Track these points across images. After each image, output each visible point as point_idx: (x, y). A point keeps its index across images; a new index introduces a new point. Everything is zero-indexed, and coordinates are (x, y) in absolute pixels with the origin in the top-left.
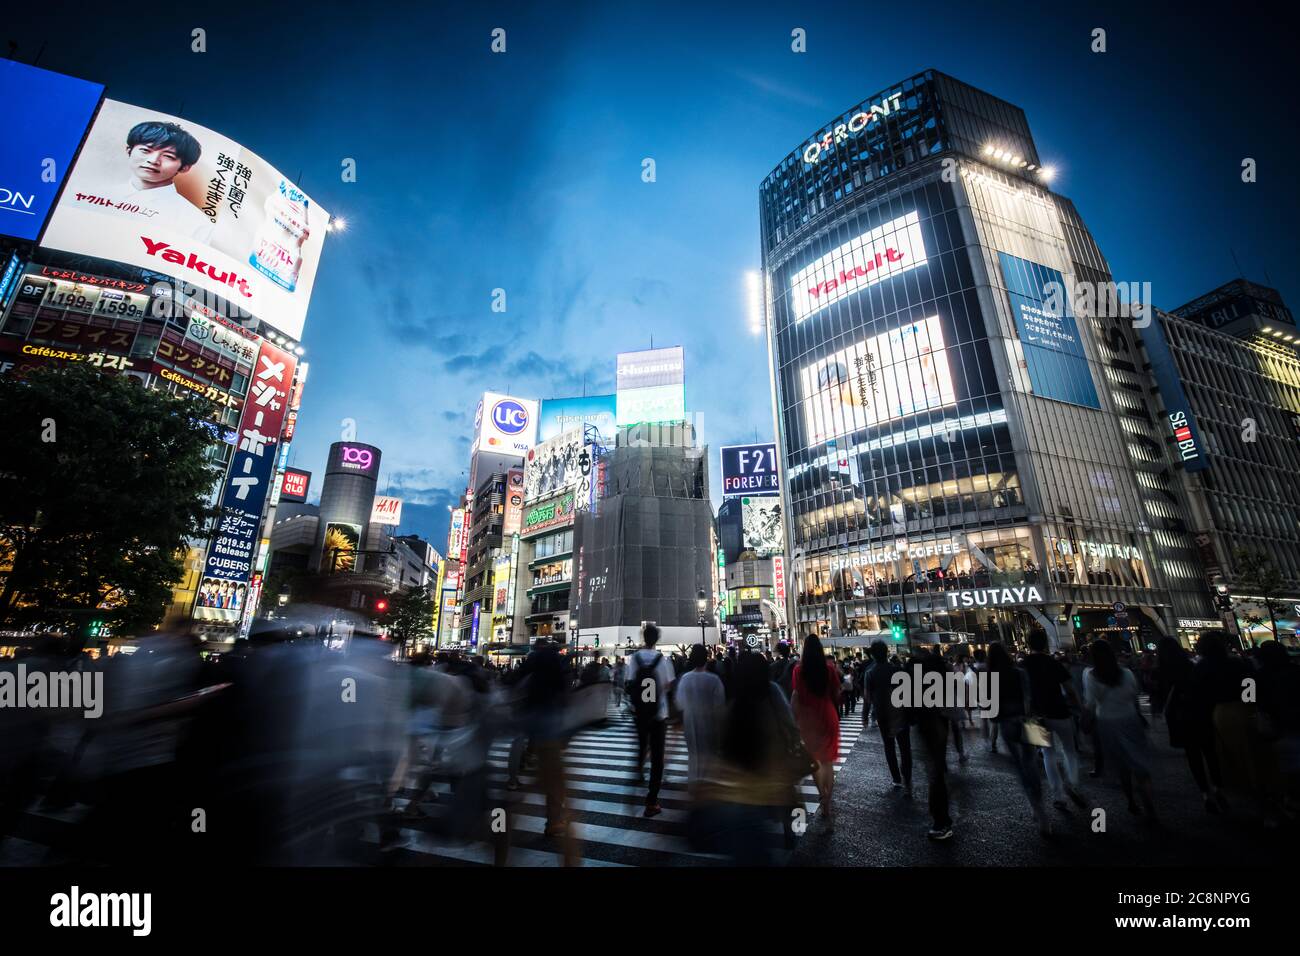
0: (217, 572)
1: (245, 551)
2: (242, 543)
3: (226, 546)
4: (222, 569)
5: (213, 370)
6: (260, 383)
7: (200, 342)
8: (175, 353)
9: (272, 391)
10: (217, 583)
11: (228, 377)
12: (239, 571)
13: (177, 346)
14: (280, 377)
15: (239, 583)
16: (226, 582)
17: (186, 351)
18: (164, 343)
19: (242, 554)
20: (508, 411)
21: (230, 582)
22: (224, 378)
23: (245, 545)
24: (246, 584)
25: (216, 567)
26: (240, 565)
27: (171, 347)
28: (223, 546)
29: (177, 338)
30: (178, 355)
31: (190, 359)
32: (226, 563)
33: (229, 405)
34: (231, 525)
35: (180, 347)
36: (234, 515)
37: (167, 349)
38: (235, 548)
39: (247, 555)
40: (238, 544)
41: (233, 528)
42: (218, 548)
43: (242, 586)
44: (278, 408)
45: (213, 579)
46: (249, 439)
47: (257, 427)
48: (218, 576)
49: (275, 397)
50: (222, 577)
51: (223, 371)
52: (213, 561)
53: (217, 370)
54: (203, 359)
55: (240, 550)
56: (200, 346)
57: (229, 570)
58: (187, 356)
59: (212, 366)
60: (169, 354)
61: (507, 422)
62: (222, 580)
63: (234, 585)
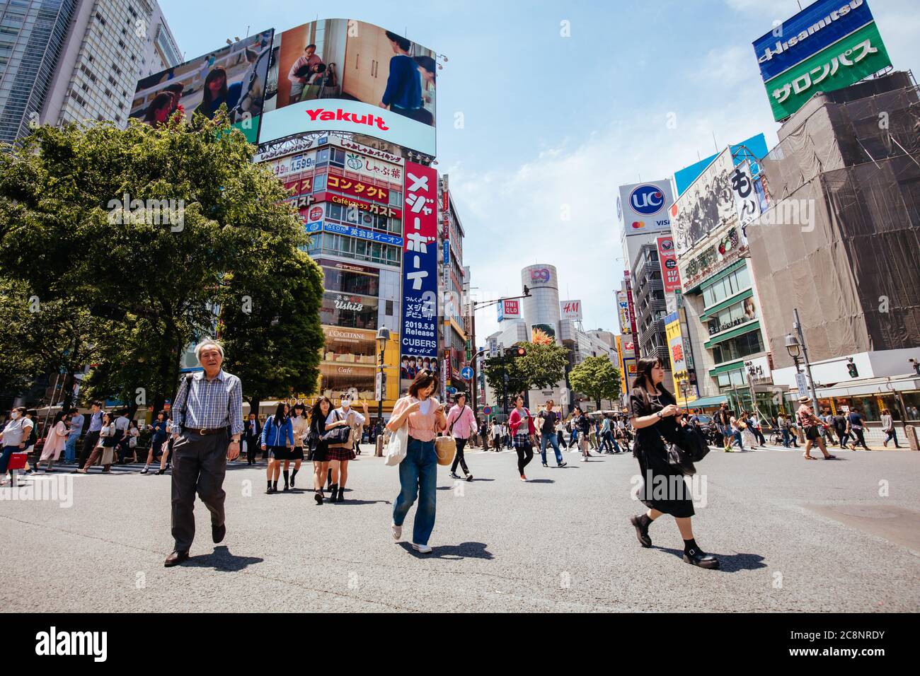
0: (411, 350)
1: (430, 331)
2: (426, 325)
3: (414, 328)
4: (414, 347)
5: (372, 192)
6: (411, 195)
7: (357, 172)
8: (341, 183)
9: (422, 200)
10: (413, 359)
11: (385, 196)
12: (428, 348)
13: (340, 178)
14: (426, 188)
15: (431, 358)
16: (419, 358)
17: (348, 181)
18: (330, 178)
19: (428, 334)
20: (644, 195)
21: (424, 357)
22: (382, 196)
23: (429, 326)
24: (436, 358)
25: (410, 346)
26: (428, 343)
27: (337, 180)
28: (412, 329)
29: (339, 172)
30: (343, 184)
31: (352, 186)
32: (417, 342)
33: (390, 216)
34: (414, 311)
35: (342, 178)
36: (415, 303)
37: (334, 182)
38: (422, 330)
39: (432, 334)
40: (423, 326)
41: (416, 314)
42: (408, 331)
43: (434, 360)
44: (430, 212)
45: (409, 356)
46: (413, 241)
47: (417, 231)
48: (412, 353)
49: (426, 204)
50: (416, 354)
51: (380, 190)
52: (406, 341)
53: (375, 191)
54: (362, 184)
55: (426, 331)
56: (358, 175)
57: (420, 348)
58: (350, 184)
59: (371, 189)
60: (336, 185)
61: (646, 205)
62: (416, 356)
63: (427, 360)
